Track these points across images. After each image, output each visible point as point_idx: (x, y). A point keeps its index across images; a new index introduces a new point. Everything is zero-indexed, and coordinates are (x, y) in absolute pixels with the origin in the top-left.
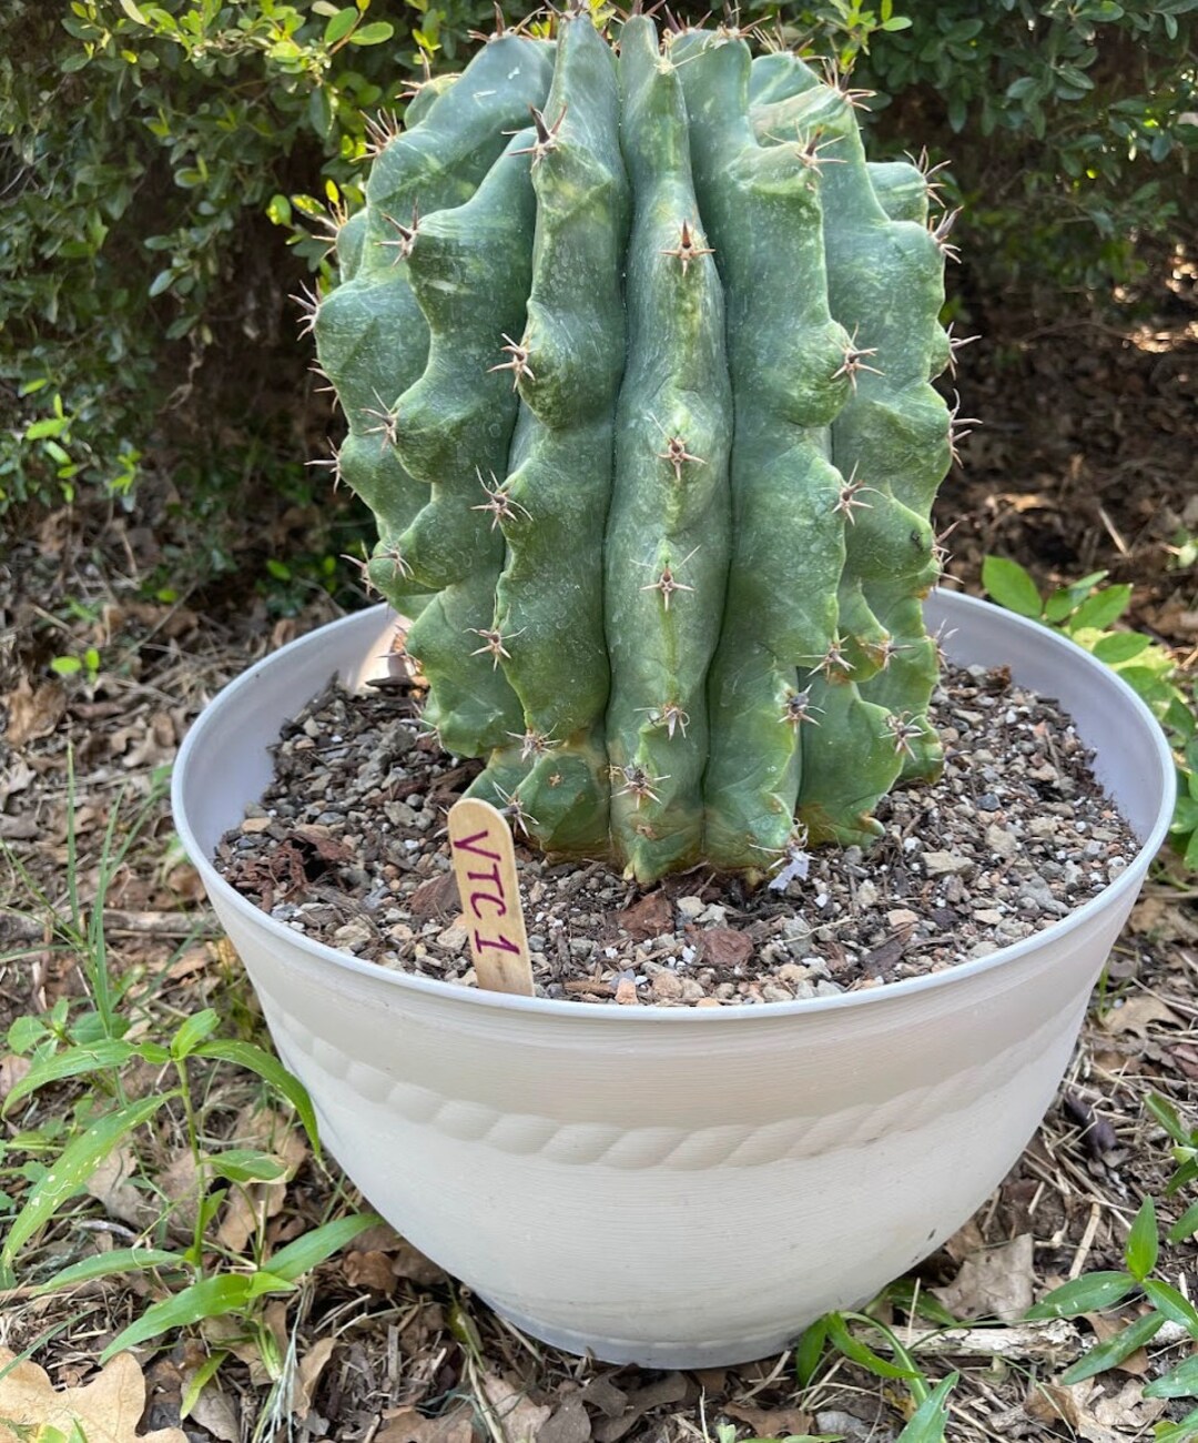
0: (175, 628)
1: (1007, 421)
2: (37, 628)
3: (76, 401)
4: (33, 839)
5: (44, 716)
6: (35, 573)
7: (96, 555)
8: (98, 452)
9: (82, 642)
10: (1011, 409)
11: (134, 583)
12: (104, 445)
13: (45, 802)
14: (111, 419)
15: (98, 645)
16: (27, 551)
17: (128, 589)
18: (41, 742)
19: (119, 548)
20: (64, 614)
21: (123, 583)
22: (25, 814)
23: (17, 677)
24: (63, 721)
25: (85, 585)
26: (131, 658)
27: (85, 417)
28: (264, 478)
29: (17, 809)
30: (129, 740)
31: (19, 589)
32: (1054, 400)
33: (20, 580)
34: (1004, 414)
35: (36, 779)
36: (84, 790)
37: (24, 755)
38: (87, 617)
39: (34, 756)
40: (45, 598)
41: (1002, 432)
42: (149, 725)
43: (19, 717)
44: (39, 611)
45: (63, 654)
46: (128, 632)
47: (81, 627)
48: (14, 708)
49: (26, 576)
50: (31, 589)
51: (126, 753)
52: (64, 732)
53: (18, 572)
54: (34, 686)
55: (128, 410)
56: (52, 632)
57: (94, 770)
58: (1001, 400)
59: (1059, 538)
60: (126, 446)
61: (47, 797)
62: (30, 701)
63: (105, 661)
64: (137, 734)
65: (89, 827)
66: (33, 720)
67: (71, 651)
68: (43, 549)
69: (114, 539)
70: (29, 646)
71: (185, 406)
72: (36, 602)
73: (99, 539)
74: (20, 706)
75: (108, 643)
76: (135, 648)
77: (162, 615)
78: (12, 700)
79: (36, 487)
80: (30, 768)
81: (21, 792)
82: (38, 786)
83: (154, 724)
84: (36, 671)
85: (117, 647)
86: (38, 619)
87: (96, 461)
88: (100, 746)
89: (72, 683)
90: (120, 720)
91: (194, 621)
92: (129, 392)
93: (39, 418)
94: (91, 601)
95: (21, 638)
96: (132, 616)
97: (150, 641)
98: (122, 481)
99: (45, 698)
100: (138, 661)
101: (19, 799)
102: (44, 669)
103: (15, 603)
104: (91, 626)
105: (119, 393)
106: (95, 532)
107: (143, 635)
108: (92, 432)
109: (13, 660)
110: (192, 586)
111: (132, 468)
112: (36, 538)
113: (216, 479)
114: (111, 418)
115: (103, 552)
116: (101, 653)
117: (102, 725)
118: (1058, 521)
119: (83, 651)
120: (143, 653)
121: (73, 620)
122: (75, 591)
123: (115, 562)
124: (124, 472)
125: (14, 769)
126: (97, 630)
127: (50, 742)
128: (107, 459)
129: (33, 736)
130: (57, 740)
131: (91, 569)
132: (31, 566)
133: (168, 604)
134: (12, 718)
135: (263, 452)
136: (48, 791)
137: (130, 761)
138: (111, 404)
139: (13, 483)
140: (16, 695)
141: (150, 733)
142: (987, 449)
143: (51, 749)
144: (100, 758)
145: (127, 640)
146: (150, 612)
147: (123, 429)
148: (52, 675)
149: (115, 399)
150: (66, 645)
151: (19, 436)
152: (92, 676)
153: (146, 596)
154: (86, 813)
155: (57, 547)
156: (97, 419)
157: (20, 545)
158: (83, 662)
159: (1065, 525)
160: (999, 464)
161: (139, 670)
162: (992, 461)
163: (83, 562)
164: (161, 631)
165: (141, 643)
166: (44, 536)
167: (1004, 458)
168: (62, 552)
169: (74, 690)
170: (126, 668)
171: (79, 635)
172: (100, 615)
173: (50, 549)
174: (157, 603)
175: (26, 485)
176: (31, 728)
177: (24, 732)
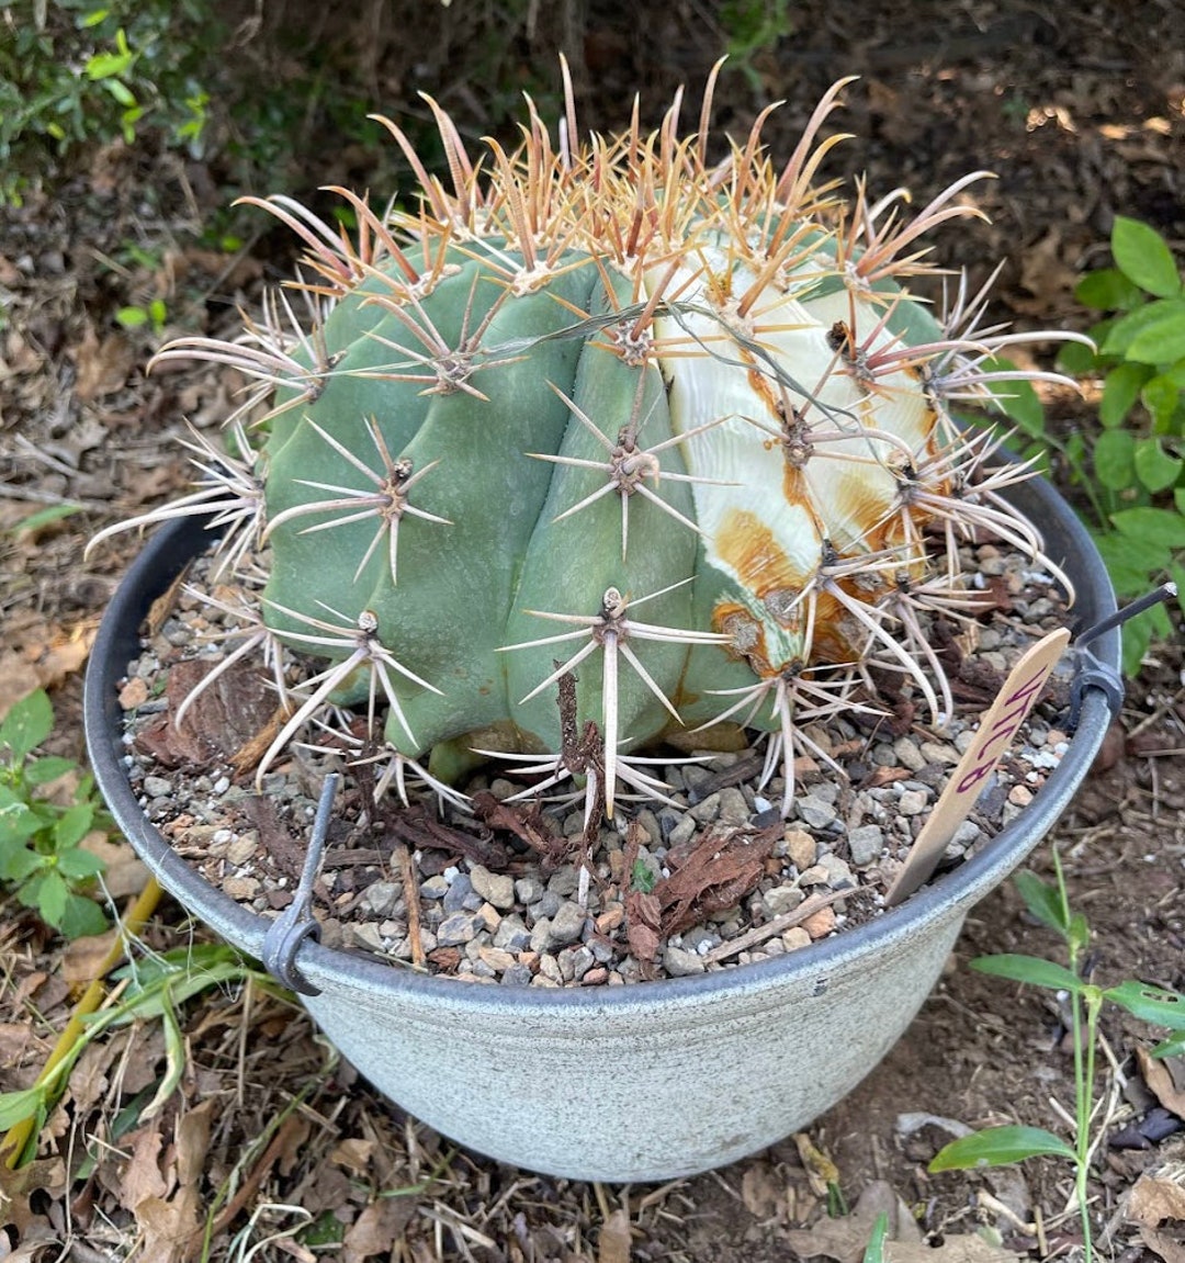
0: (239, 278)
1: (1115, 58)
2: (97, 273)
3: (140, 35)
4: (109, 498)
5: (111, 371)
6: (89, 211)
7: (150, 193)
8: (164, 92)
9: (144, 291)
10: (1119, 45)
11: (195, 226)
12: (169, 84)
13: (118, 461)
14: (177, 57)
15: (161, 294)
16: (78, 187)
17: (186, 232)
18: (110, 398)
19: (174, 186)
20: (124, 258)
21: (181, 225)
22: (100, 472)
23: (81, 329)
24: (131, 376)
25: (141, 226)
26: (196, 309)
27: (150, 53)
28: (327, 115)
29: (90, 466)
30: (200, 399)
31: (74, 229)
32: (1167, 34)
33: (74, 219)
34: (1112, 50)
35: (108, 437)
36: (156, 449)
37: (95, 411)
38: (148, 263)
39: (105, 411)
40: (102, 240)
41: (1109, 71)
42: (219, 382)
43: (88, 371)
44: (99, 256)
45: (125, 304)
46: (192, 282)
47: (143, 274)
48: (82, 362)
49: (80, 214)
50: (85, 230)
51: (197, 411)
52: (133, 387)
53: (70, 208)
54: (100, 337)
55: (195, 47)
56: (115, 280)
57: (164, 428)
58: (1108, 32)
59: (1169, 195)
60: (192, 85)
61: (120, 455)
62: (97, 354)
63: (172, 313)
64: (206, 391)
65: (164, 488)
66: (103, 374)
67: (136, 302)
68: (96, 185)
69: (169, 175)
70: (92, 294)
71: (254, 43)
72: (91, 243)
73: (152, 176)
74: (88, 360)
75: (173, 292)
76: (201, 300)
77: (224, 264)
78: (79, 354)
79: (95, 124)
80: (102, 424)
81: (93, 449)
82: (111, 444)
83: (225, 381)
84: (100, 321)
85: (181, 298)
86: (96, 263)
87: (160, 103)
88: (171, 403)
89: (139, 335)
90: (190, 376)
91: (258, 270)
92: (194, 25)
93: (97, 52)
94: (150, 244)
95: (82, 284)
96: (195, 264)
97: (216, 292)
98: (192, 127)
99: (112, 351)
100: (204, 313)
101: (93, 456)
102: (108, 320)
103: (72, 243)
104: (153, 273)
105: (183, 26)
106: (147, 167)
107: (208, 287)
108: (155, 69)
109: (76, 309)
110: (257, 234)
111: (202, 114)
112: (85, 172)
113: (276, 116)
114: (177, 54)
115: (157, 190)
116: (168, 304)
117: (171, 381)
118: (1168, 176)
119: (146, 302)
120: (209, 305)
121: (132, 266)
122: (131, 232)
123: (171, 203)
124: (191, 115)
125: (86, 425)
126: (160, 278)
127: (120, 399)
128: (175, 102)
129: (102, 391)
130: (126, 397)
131: (146, 209)
132: (83, 204)
133: (232, 253)
134: (81, 372)
135: (327, 88)
136: (121, 449)
137: (202, 419)
138: (176, 39)
139: (71, 122)
140: (83, 347)
141: (221, 391)
142: (1093, 90)
143: (122, 404)
144: (171, 415)
145: (191, 292)
146: (212, 260)
147: (189, 66)
148: (116, 326)
149: (179, 33)
150: (128, 293)
151: (77, 71)
152: (159, 329)
153: (210, 241)
154: (160, 474)
155: (110, 183)
156: (163, 55)
157: (69, 181)
158: (149, 313)
159: (1175, 180)
160: (1106, 109)
161: (206, 324)
162: (1098, 106)
163: (138, 199)
164: (225, 282)
165: (208, 295)
166: (95, 171)
167: (1112, 101)
168: (115, 190)
169: (141, 344)
170: (193, 320)
171: (141, 283)
172: (160, 261)
173: (102, 185)
174: (219, 251)
175: (84, 123)
176: (101, 382)
177: (94, 387)
